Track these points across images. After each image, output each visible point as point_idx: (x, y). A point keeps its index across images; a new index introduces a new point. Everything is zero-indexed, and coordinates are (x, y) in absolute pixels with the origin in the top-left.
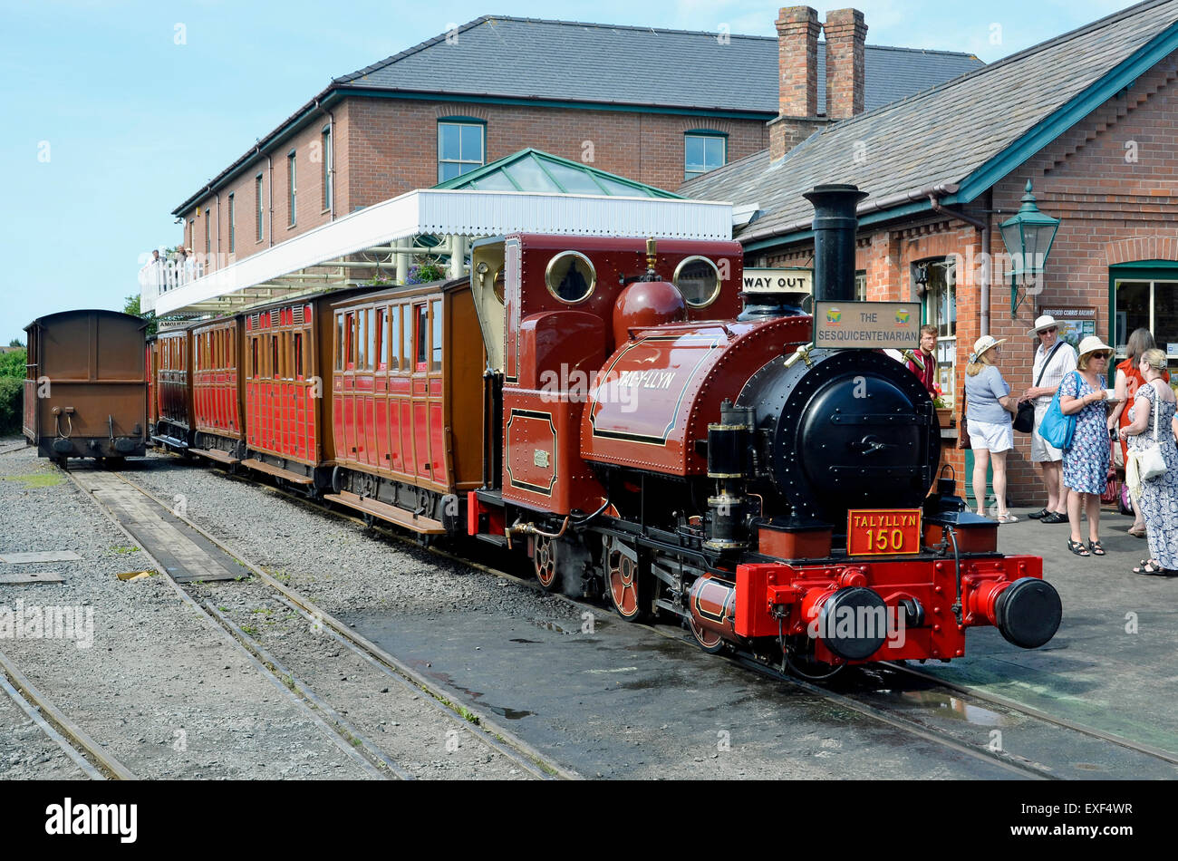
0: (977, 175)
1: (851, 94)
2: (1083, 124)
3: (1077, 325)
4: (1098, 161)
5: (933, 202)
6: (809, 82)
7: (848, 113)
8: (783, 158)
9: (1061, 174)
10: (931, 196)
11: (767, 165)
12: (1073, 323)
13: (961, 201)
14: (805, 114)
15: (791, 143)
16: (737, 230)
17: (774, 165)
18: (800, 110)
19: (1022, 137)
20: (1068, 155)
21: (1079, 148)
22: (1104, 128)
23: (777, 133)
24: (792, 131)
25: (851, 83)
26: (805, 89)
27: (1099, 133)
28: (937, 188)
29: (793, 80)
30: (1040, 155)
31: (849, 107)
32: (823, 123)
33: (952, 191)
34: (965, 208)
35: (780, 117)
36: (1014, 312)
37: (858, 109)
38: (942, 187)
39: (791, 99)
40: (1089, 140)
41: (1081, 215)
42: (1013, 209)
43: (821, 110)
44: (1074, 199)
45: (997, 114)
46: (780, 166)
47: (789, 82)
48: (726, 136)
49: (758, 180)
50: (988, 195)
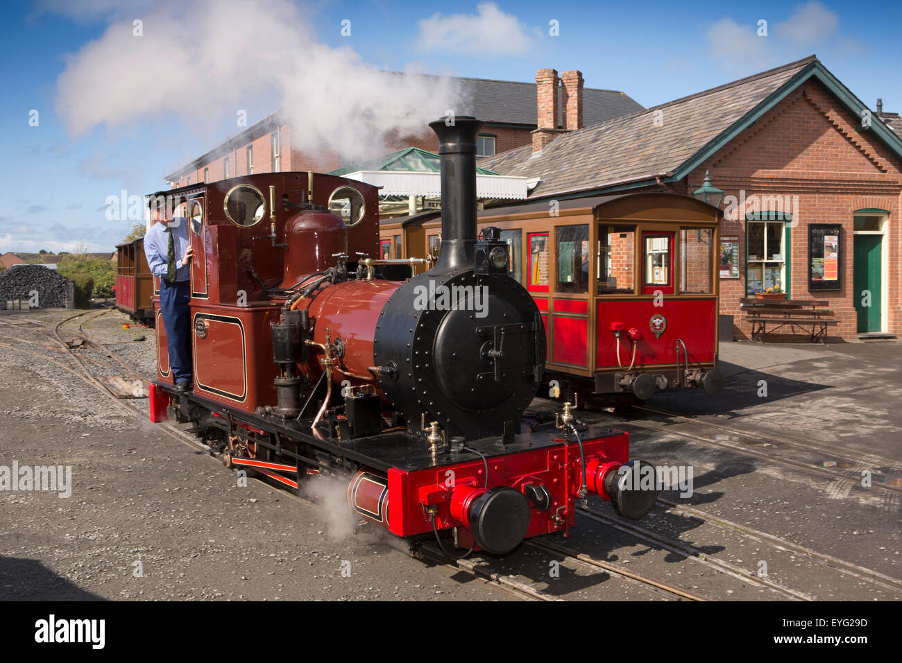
0: (682, 167)
1: (576, 116)
2: (733, 141)
3: (730, 246)
4: (740, 159)
5: (658, 181)
6: (554, 110)
7: (575, 128)
8: (541, 151)
9: (722, 167)
10: (657, 178)
11: (530, 154)
12: (727, 244)
13: (674, 180)
14: (552, 127)
15: (545, 142)
16: (530, 192)
17: (535, 155)
18: (549, 125)
19: (704, 147)
20: (725, 156)
21: (730, 153)
22: (742, 142)
23: (537, 137)
24: (546, 136)
25: (576, 111)
26: (552, 114)
27: (740, 145)
28: (661, 174)
29: (545, 109)
30: (712, 157)
31: (576, 124)
32: (562, 132)
33: (670, 175)
34: (674, 184)
35: (539, 129)
36: (699, 238)
37: (580, 126)
38: (664, 173)
39: (544, 119)
40: (735, 149)
41: (731, 188)
42: (698, 184)
43: (560, 124)
44: (728, 179)
45: (681, 133)
46: (539, 156)
47: (543, 110)
48: (495, 136)
49: (528, 163)
50: (686, 178)
